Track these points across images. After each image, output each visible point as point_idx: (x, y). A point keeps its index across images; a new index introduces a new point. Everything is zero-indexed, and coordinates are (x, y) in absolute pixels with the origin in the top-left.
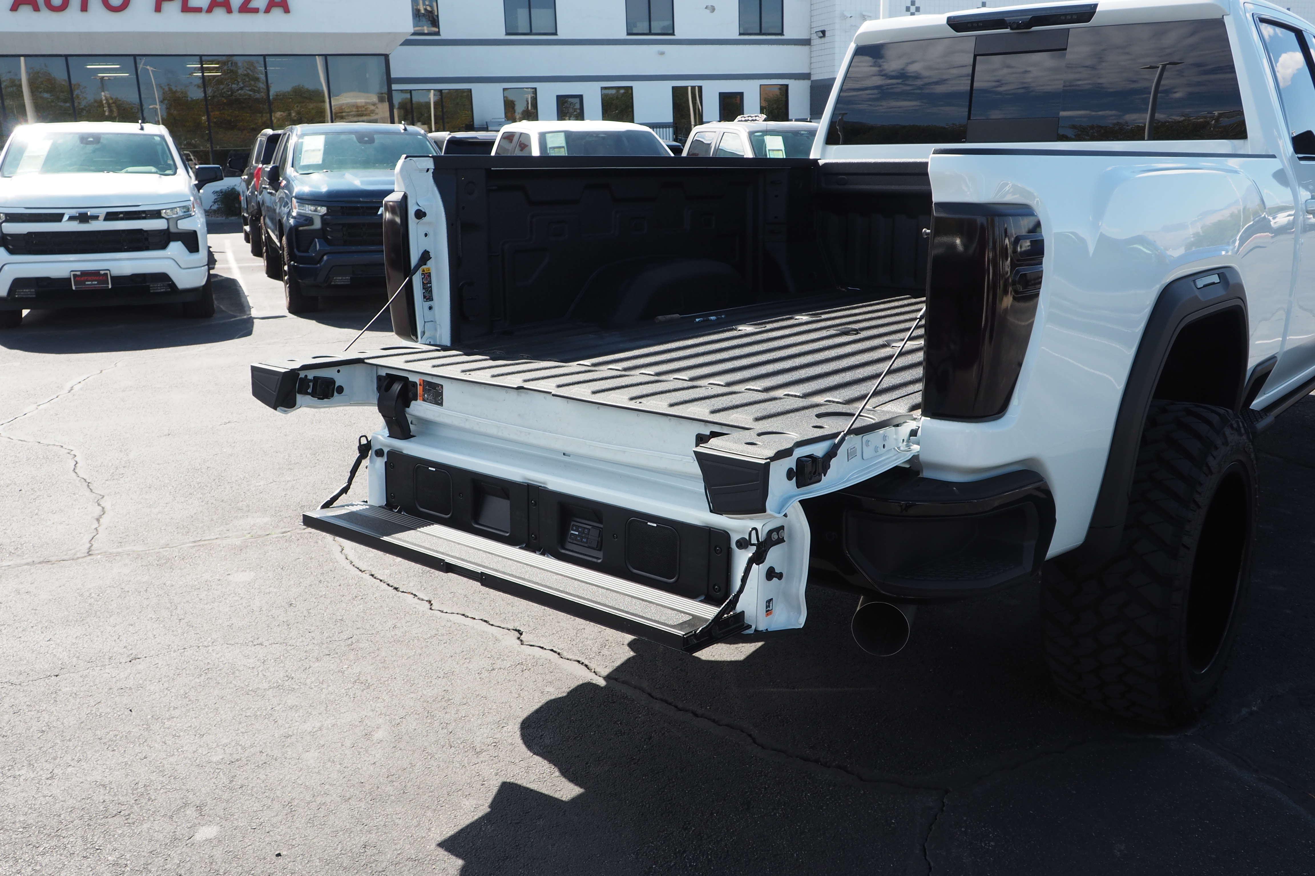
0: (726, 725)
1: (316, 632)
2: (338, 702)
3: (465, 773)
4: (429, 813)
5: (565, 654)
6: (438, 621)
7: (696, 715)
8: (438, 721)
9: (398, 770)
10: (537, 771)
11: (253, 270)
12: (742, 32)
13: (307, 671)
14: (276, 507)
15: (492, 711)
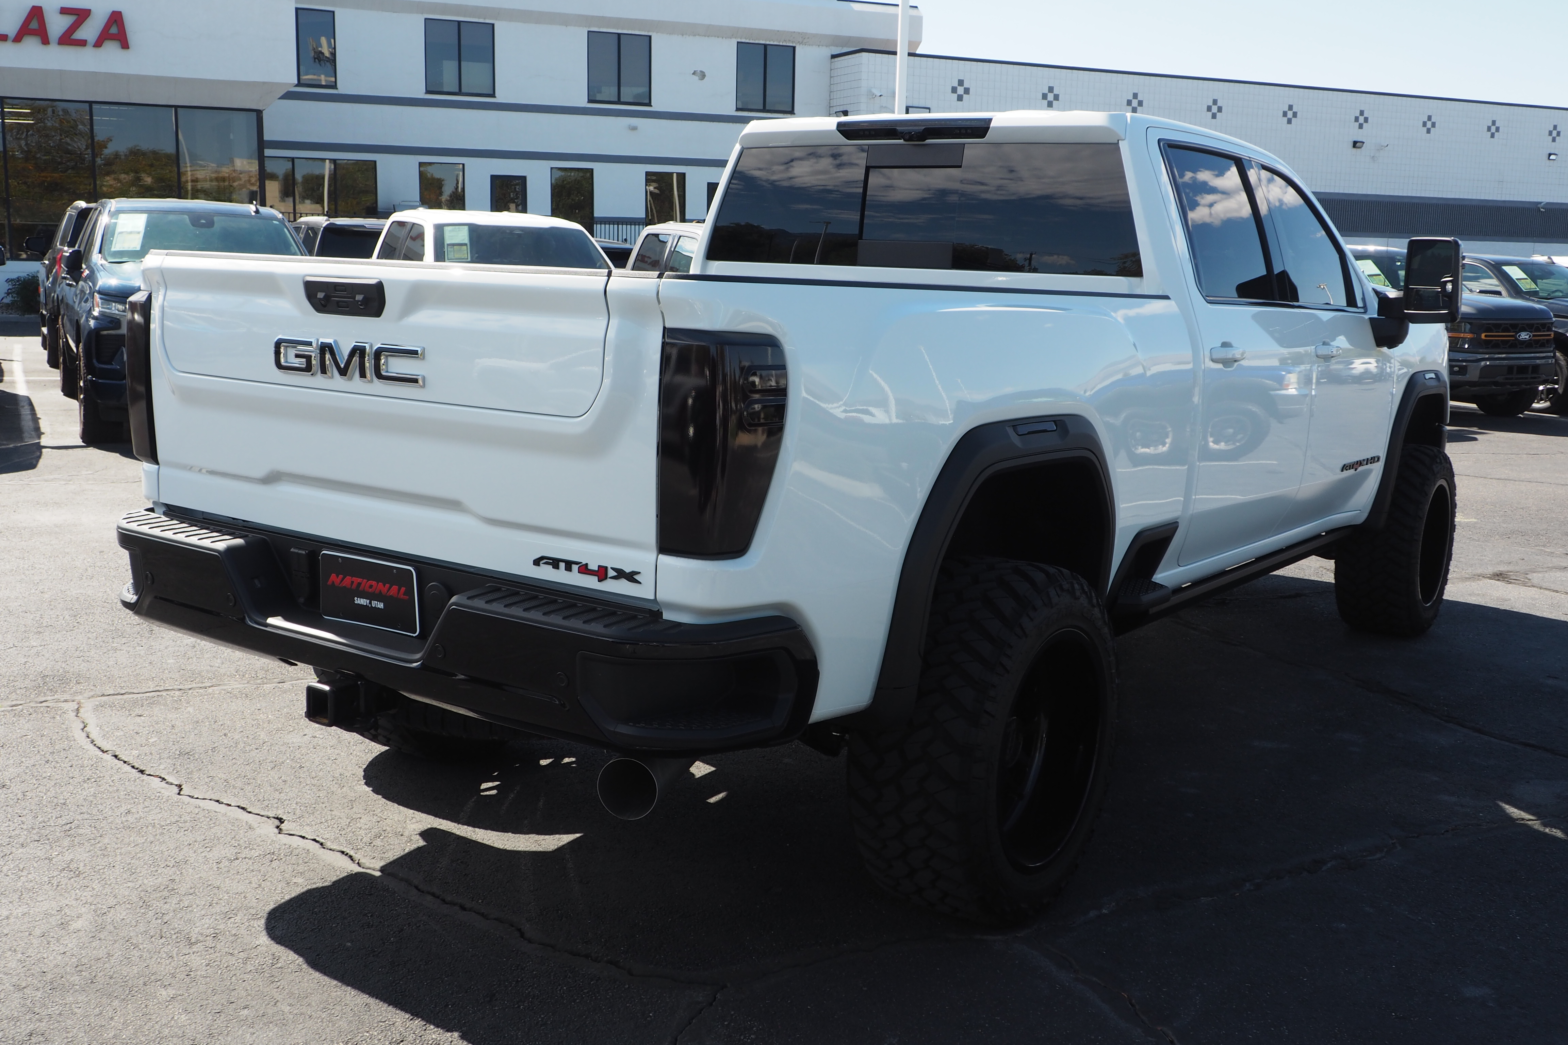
0: (495, 919)
1: (28, 816)
2: (37, 890)
3: (170, 964)
4: (116, 1003)
5: (329, 844)
6: (184, 807)
7: (463, 908)
8: (153, 911)
9: (91, 960)
10: (257, 962)
11: (45, 385)
12: (740, 106)
13: (7, 857)
14: (10, 676)
15: (221, 901)
